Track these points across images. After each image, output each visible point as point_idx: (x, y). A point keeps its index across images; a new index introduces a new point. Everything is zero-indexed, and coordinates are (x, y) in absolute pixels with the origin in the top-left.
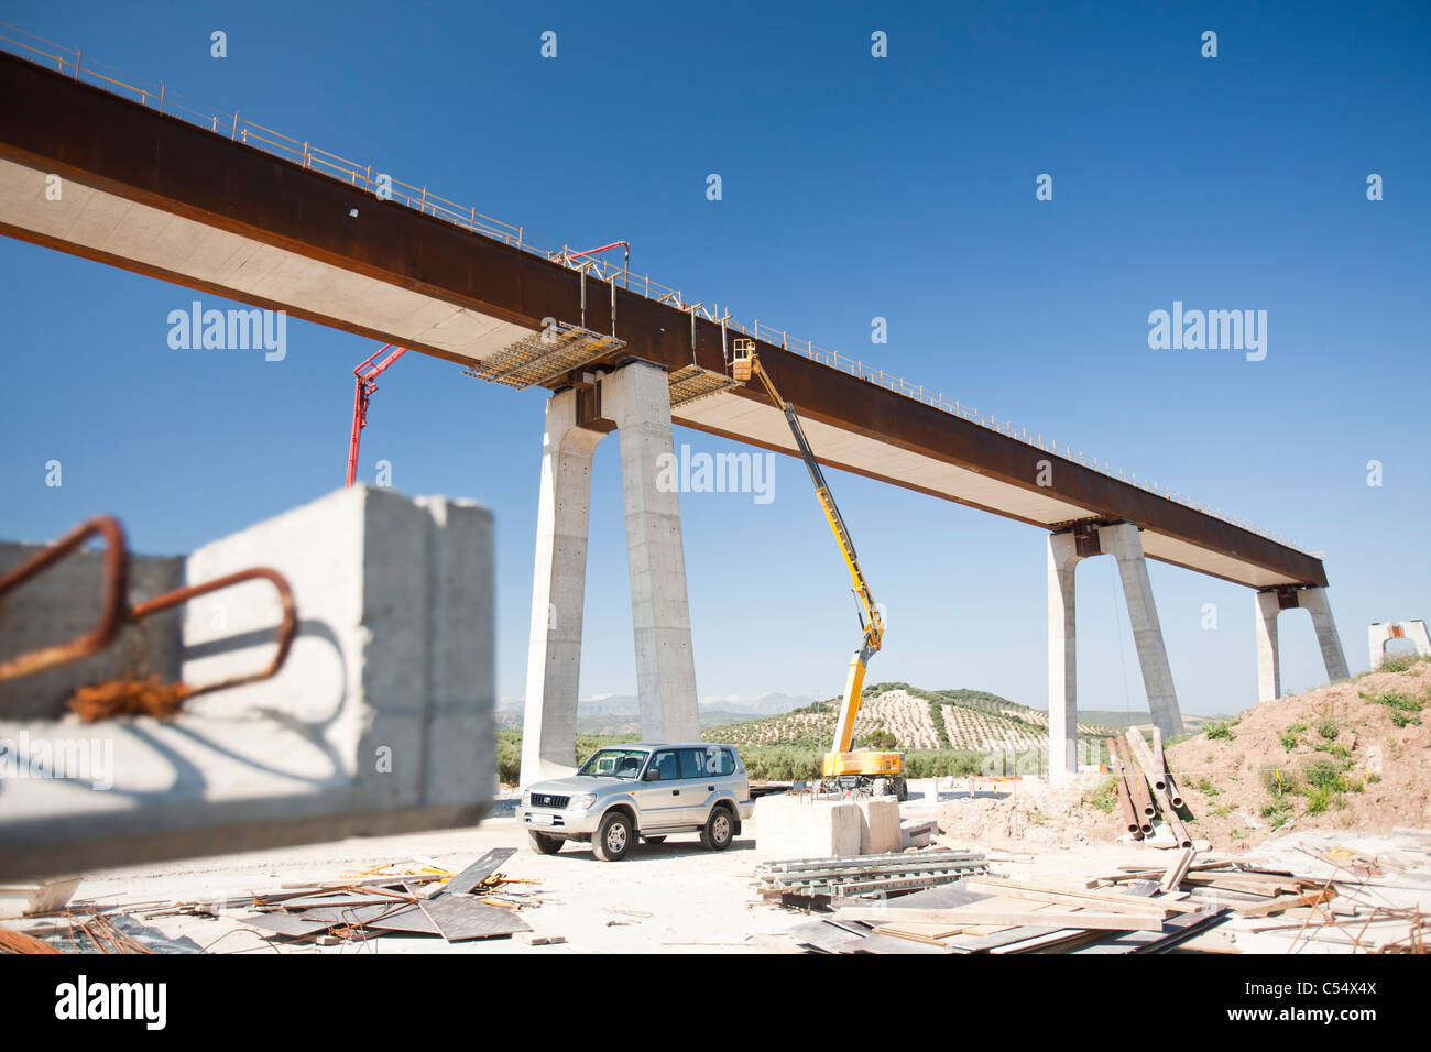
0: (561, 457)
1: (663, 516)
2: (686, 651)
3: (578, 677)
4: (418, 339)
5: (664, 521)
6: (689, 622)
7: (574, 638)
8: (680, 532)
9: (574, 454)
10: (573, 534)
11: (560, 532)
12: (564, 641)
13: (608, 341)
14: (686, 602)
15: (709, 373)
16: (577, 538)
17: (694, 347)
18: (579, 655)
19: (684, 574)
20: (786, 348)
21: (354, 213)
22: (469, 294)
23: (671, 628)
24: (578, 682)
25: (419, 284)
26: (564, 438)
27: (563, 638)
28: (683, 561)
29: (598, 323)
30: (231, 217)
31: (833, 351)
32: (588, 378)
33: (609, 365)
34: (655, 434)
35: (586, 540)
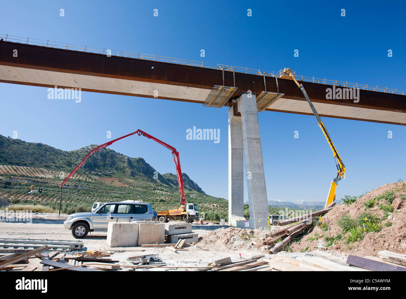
0: (232, 125)
1: (254, 139)
2: (262, 181)
3: (243, 190)
4: (185, 98)
5: (254, 140)
6: (264, 171)
7: (241, 178)
8: (260, 143)
9: (236, 124)
11: (233, 147)
12: (237, 180)
13: (232, 89)
14: (262, 165)
16: (239, 149)
18: (243, 183)
19: (262, 156)
20: (303, 81)
21: (153, 68)
22: (186, 83)
23: (256, 173)
24: (243, 192)
25: (172, 82)
26: (232, 120)
27: (237, 178)
28: (261, 152)
29: (229, 83)
30: (120, 75)
31: (324, 79)
32: (234, 101)
33: (236, 96)
34: (251, 114)
35: (243, 149)
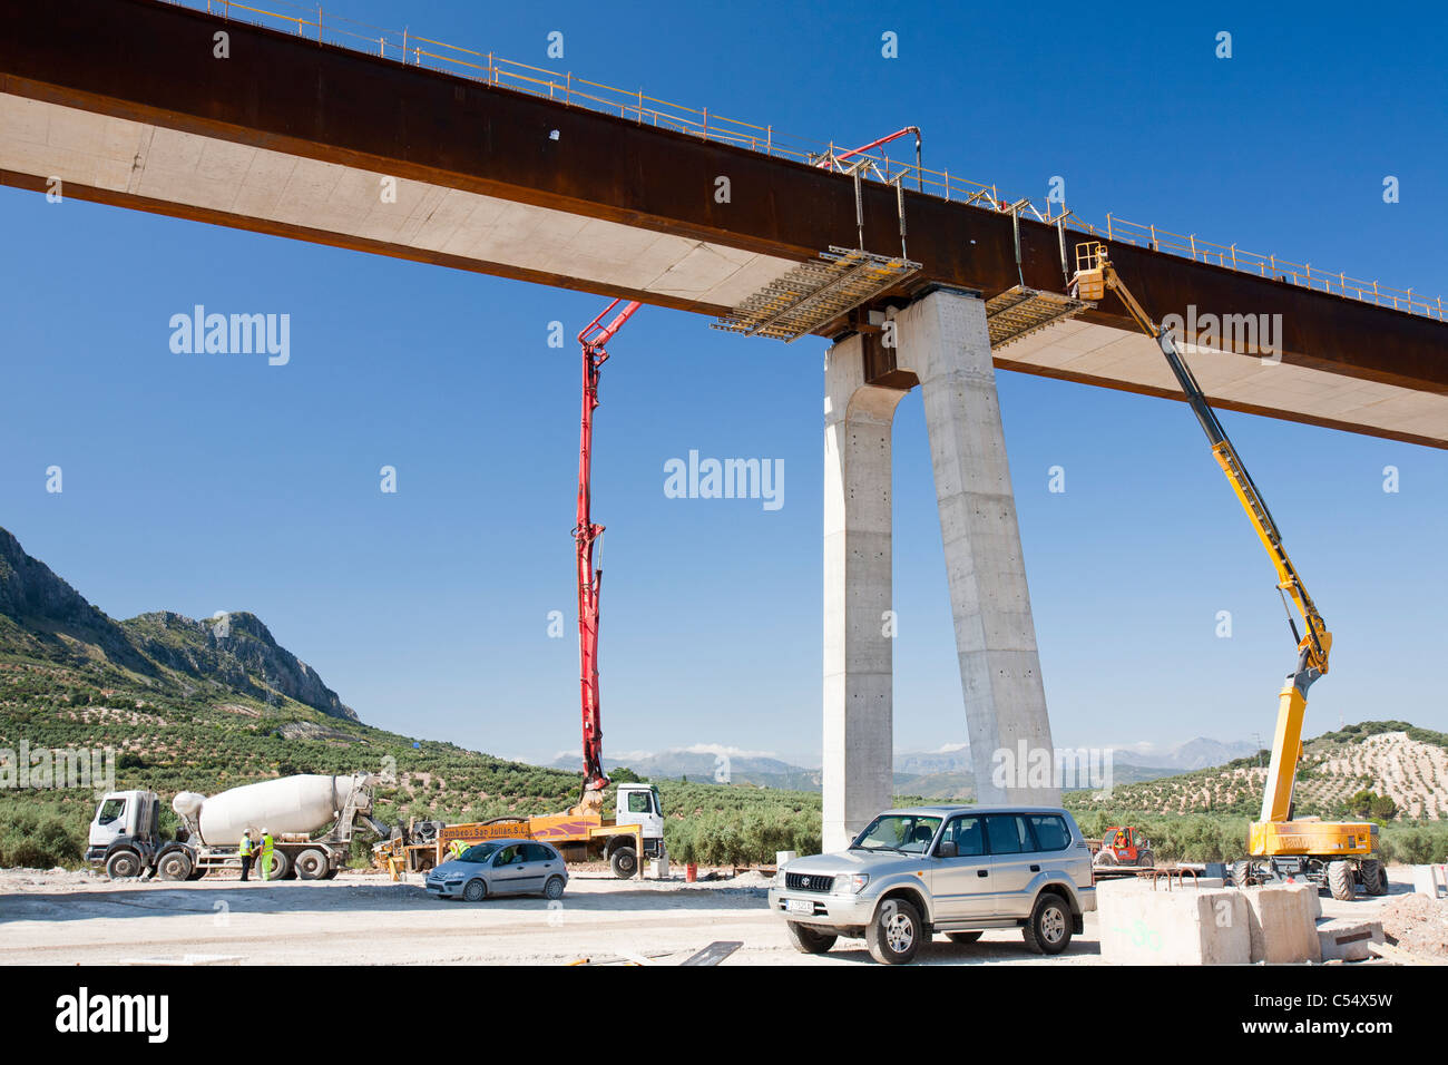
0: (849, 427)
1: (988, 498)
2: (1033, 682)
3: (890, 721)
4: (651, 289)
5: (991, 505)
6: (1034, 640)
7: (882, 667)
8: (1016, 519)
9: (867, 421)
10: (871, 528)
11: (853, 527)
12: (868, 673)
13: (897, 266)
14: (1028, 613)
15: (1042, 294)
16: (876, 534)
17: (1019, 261)
18: (891, 690)
19: (1024, 575)
20: (1156, 249)
21: (555, 135)
23: (1010, 650)
24: (891, 727)
25: (642, 216)
26: (851, 402)
27: (867, 668)
28: (1021, 557)
29: (883, 244)
30: (409, 159)
32: (876, 318)
33: (902, 298)
34: (971, 386)
35: (890, 536)
